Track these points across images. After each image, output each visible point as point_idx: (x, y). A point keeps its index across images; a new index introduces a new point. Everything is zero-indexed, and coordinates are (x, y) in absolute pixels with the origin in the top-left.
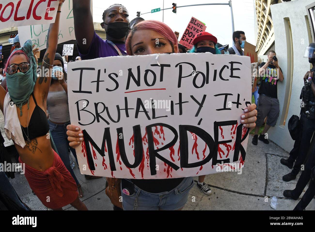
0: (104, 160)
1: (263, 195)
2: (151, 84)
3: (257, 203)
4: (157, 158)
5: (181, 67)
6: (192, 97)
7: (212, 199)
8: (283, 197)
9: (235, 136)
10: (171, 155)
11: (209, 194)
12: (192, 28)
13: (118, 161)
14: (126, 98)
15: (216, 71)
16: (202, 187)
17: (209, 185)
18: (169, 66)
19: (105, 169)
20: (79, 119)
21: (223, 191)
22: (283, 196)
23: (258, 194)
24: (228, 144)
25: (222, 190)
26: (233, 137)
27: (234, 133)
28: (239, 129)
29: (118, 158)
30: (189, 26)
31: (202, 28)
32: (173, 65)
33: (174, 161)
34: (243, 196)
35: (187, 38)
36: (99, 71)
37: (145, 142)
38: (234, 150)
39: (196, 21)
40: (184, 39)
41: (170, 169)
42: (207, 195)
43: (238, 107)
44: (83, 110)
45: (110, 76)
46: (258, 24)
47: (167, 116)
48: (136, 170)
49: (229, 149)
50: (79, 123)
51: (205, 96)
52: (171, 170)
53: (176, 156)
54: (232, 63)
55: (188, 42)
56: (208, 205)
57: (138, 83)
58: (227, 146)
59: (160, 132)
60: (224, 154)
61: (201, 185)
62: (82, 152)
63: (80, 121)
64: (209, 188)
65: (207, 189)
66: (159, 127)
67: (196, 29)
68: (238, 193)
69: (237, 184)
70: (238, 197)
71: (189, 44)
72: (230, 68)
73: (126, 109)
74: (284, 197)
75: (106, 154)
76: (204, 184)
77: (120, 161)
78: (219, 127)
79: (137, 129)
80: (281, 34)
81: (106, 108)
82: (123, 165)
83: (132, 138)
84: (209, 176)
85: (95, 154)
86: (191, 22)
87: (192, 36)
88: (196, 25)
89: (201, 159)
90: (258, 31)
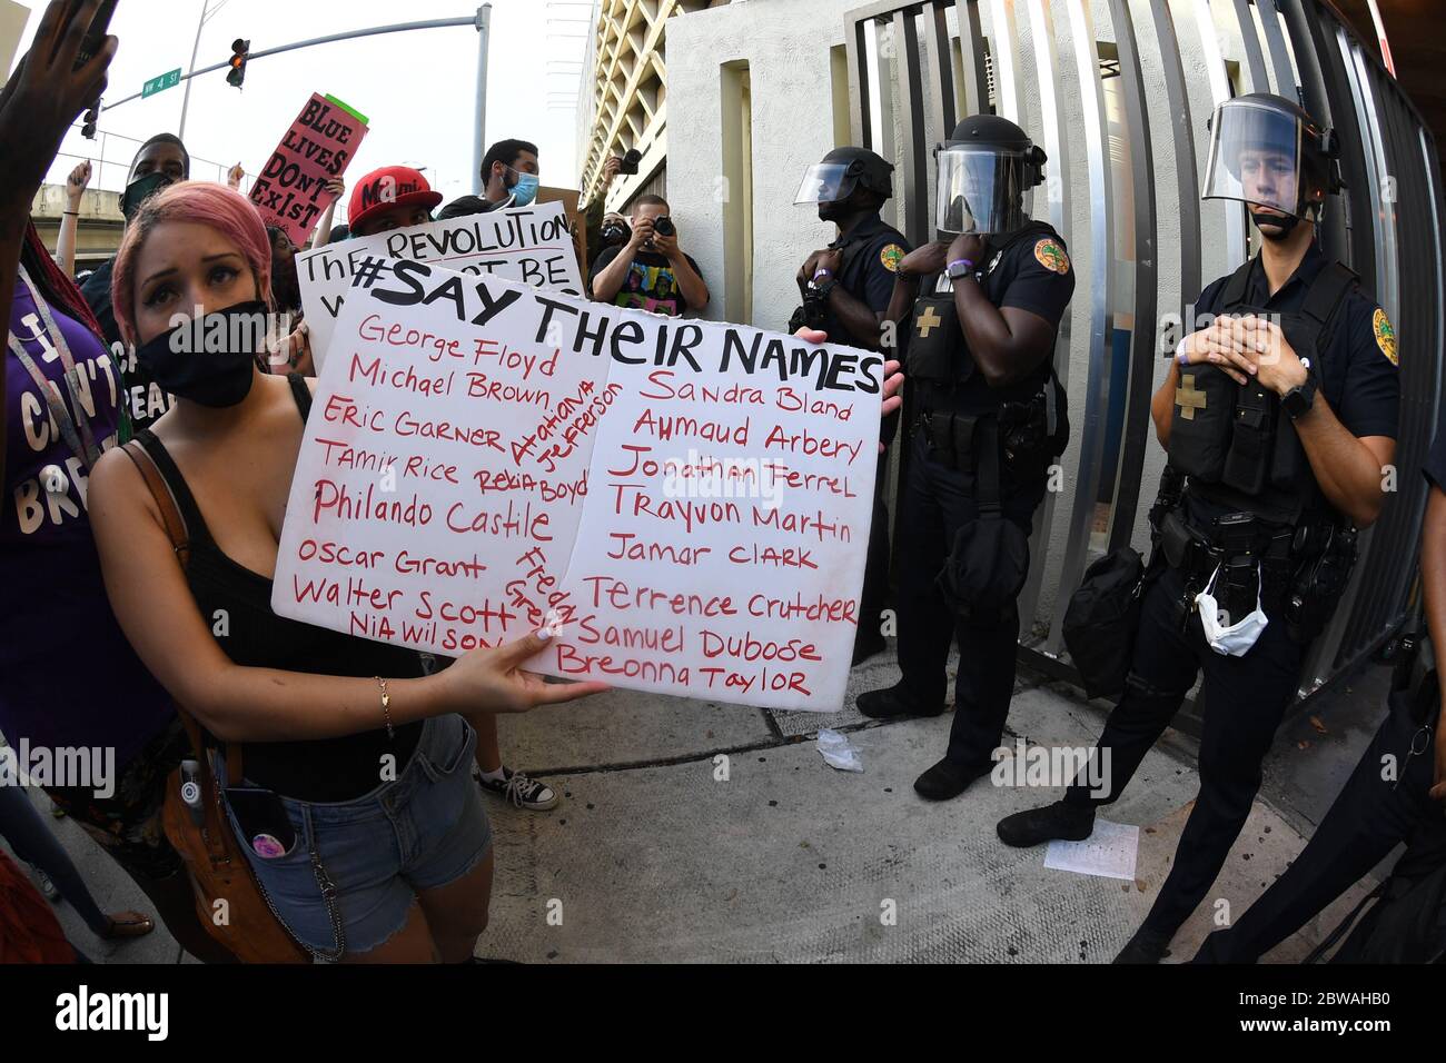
1: (770, 738)
3: (762, 774)
7: (571, 818)
8: (866, 723)
11: (549, 807)
12: (301, 145)
16: (509, 788)
17: (531, 775)
21: (597, 774)
22: (860, 720)
23: (746, 741)
25: (590, 774)
30: (290, 137)
31: (344, 142)
34: (690, 769)
35: (272, 193)
39: (326, 109)
40: (262, 198)
42: (543, 811)
46: (599, 91)
55: (273, 207)
56: (574, 843)
61: (502, 783)
64: (535, 783)
65: (531, 790)
67: (318, 147)
68: (659, 763)
69: (635, 734)
70: (670, 780)
71: (279, 217)
74: (868, 719)
76: (508, 774)
80: (699, 126)
84: (512, 741)
86: (302, 120)
87: (296, 183)
88: (320, 130)
90: (595, 119)
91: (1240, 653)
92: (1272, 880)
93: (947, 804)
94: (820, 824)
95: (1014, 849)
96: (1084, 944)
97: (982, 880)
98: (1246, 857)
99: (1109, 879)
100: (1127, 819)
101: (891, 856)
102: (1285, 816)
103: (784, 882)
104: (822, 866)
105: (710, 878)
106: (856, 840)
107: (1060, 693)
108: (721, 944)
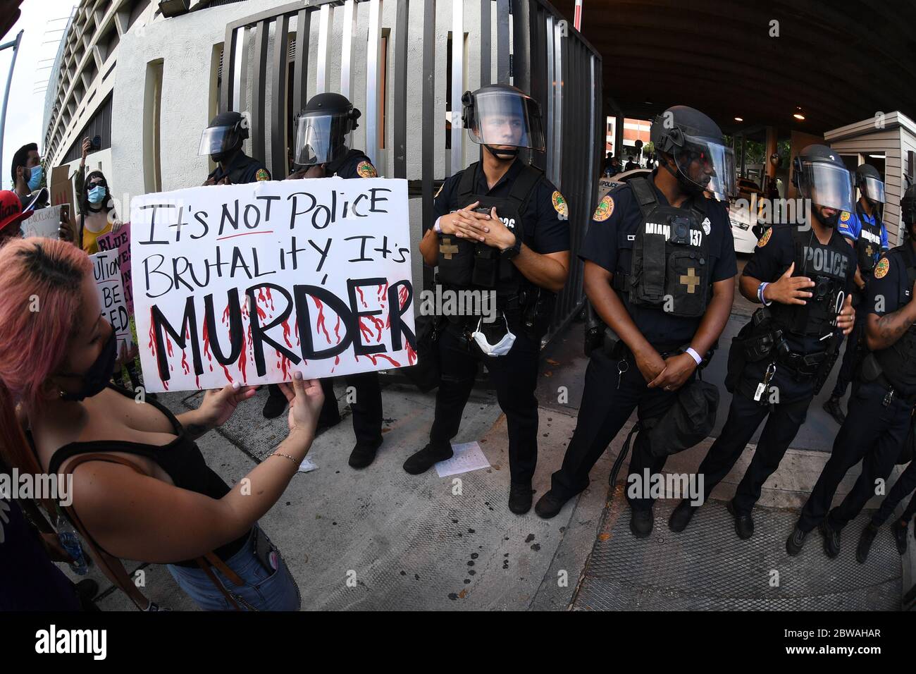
0: (184, 356)
2: (252, 225)
4: (264, 343)
5: (295, 199)
6: (310, 242)
9: (386, 303)
10: (285, 336)
13: (207, 354)
14: (218, 248)
15: (346, 204)
18: (278, 198)
19: (186, 373)
20: (148, 288)
24: (376, 317)
26: (383, 306)
27: (384, 298)
28: (393, 291)
29: (206, 349)
32: (284, 197)
33: (291, 347)
36: (181, 209)
37: (245, 315)
38: (390, 328)
41: (286, 363)
43: (385, 256)
44: (154, 271)
45: (196, 216)
47: (275, 272)
48: (233, 368)
49: (381, 326)
50: (147, 294)
51: (330, 241)
52: (289, 365)
53: (294, 338)
54: (373, 191)
57: (235, 225)
58: (374, 320)
59: (266, 298)
60: (372, 335)
62: (150, 347)
63: (148, 292)
66: (264, 289)
72: (370, 197)
73: (219, 264)
75: (188, 342)
77: (209, 355)
78: (356, 288)
79: (233, 294)
81: (189, 265)
82: (214, 360)
83: (226, 310)
85: (170, 348)
89: (334, 344)
91: (505, 354)
92: (568, 442)
93: (371, 467)
94: (318, 504)
95: (419, 475)
96: (487, 504)
97: (414, 496)
98: (546, 435)
99: (477, 470)
100: (469, 439)
101: (362, 504)
102: (556, 411)
103: (324, 540)
104: (335, 524)
105: (289, 556)
106: (340, 503)
107: (395, 390)
108: (323, 584)
